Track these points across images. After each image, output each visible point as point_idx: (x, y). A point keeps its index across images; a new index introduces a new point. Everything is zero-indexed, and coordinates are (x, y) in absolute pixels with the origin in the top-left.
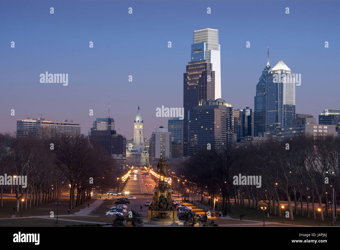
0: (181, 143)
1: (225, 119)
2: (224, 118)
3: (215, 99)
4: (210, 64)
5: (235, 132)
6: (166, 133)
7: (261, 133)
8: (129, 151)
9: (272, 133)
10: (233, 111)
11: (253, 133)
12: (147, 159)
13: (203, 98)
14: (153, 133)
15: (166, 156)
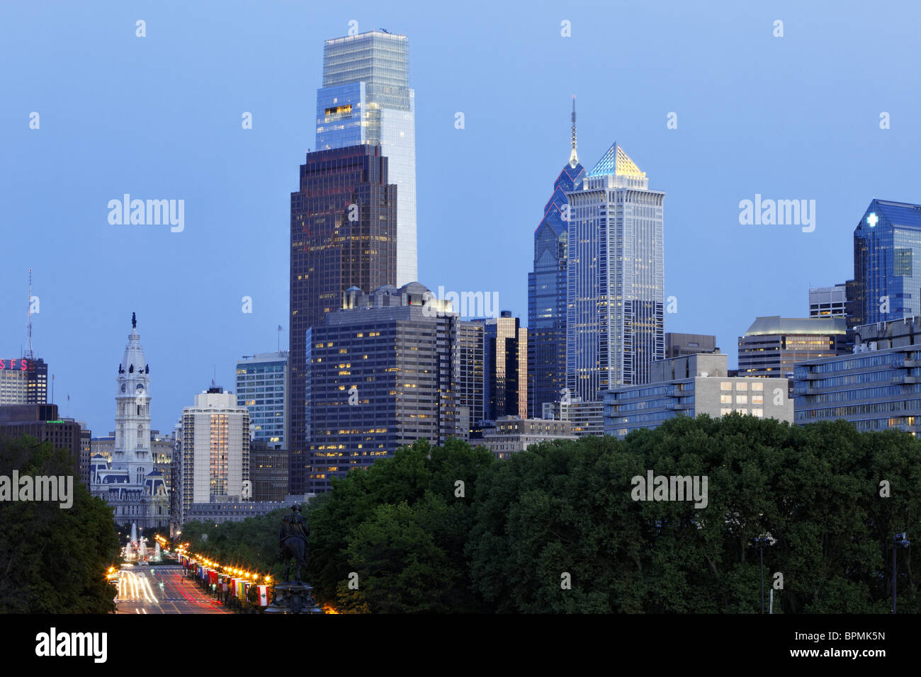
0: (282, 448)
1: (429, 357)
2: (428, 353)
3: (399, 286)
4: (381, 158)
5: (463, 402)
6: (231, 411)
7: (552, 406)
8: (99, 477)
9: (588, 402)
10: (458, 326)
11: (523, 405)
12: (160, 508)
13: (356, 282)
14: (186, 411)
15: (230, 494)
